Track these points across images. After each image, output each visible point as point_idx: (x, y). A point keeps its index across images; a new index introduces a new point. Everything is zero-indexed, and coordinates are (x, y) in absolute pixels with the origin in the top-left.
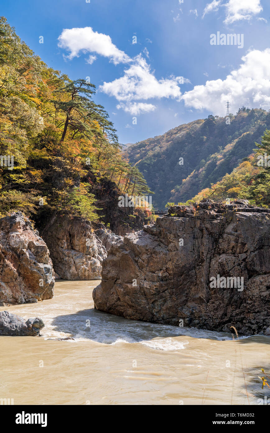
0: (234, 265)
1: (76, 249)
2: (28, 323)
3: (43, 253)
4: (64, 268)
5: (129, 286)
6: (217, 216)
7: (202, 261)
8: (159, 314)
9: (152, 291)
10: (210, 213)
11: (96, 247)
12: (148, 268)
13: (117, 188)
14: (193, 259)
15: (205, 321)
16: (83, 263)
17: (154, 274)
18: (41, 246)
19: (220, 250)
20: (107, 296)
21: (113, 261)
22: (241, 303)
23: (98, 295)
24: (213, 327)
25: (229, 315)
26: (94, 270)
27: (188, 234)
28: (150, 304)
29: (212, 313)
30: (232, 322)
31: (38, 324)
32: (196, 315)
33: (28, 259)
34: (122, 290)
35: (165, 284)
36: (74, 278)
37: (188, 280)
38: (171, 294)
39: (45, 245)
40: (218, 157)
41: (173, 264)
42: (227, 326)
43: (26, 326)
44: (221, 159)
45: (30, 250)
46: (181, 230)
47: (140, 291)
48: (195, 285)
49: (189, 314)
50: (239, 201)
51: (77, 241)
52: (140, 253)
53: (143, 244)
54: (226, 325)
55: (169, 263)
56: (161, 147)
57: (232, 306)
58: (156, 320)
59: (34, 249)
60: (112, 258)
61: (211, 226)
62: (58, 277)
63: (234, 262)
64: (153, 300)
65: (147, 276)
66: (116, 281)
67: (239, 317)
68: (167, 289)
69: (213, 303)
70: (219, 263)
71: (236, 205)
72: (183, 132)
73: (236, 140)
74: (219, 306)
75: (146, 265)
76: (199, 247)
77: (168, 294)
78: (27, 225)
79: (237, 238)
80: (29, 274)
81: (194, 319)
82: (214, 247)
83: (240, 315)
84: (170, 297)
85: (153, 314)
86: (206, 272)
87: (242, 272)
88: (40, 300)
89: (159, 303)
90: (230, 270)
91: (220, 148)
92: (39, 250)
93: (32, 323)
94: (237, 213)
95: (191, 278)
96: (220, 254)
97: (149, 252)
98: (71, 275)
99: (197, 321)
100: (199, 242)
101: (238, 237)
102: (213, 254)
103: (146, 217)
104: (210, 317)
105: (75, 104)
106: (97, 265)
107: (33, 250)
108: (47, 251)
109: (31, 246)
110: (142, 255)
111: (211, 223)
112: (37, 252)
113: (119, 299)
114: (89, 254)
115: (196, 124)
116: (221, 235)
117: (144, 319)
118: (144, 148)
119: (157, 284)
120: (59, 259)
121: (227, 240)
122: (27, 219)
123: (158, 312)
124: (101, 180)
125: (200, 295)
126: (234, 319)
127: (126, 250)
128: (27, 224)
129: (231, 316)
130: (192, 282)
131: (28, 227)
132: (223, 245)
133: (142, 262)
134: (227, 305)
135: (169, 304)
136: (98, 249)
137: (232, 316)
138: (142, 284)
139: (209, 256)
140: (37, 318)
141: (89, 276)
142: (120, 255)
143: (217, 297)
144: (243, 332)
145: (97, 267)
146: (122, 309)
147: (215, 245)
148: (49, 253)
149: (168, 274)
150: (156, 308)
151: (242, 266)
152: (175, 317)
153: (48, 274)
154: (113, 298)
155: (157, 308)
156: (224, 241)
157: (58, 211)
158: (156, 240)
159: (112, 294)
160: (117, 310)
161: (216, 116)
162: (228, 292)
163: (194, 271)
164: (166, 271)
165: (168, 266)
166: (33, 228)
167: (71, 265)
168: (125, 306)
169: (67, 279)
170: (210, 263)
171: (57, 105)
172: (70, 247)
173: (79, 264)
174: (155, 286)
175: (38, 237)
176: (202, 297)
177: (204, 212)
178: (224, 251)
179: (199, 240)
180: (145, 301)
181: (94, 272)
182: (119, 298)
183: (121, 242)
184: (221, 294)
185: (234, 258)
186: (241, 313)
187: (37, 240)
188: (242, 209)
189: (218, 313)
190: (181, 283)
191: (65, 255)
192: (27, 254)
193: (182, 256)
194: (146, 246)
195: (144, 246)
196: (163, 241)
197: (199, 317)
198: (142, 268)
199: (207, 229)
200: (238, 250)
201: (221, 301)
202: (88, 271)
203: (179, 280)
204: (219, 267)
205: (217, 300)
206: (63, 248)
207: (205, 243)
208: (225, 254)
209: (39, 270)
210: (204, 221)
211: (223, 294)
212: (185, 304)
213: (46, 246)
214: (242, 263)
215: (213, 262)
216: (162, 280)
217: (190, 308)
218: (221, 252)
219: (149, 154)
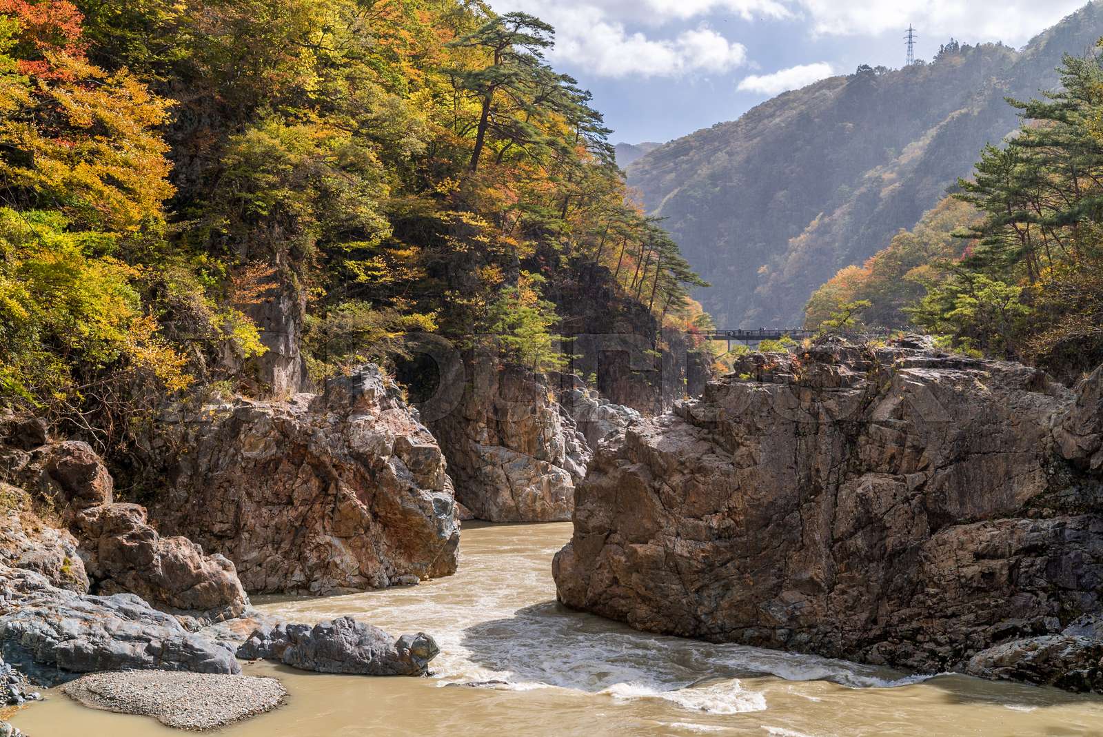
0: (893, 502)
1: (511, 444)
2: (400, 644)
3: (430, 465)
4: (481, 493)
5: (639, 550)
6: (853, 379)
7: (818, 491)
8: (714, 618)
9: (695, 563)
10: (836, 373)
11: (560, 439)
12: (685, 506)
13: (615, 282)
14: (792, 486)
15: (825, 636)
16: (529, 480)
17: (700, 523)
18: (426, 449)
19: (861, 465)
20: (588, 573)
21: (600, 488)
22: (913, 593)
23: (565, 569)
24: (845, 651)
25: (882, 623)
26: (555, 497)
27: (783, 424)
28: (692, 595)
29: (841, 616)
30: (890, 639)
31: (424, 647)
32: (801, 622)
33: (393, 479)
34: (623, 559)
35: (726, 547)
36: (506, 517)
37: (783, 537)
38: (742, 570)
39: (434, 445)
40: (883, 176)
41: (746, 497)
42: (878, 648)
43: (396, 652)
44: (892, 182)
45: (400, 457)
46: (763, 414)
47: (667, 563)
48: (801, 548)
49: (785, 619)
50: (910, 339)
51: (513, 425)
52: (665, 471)
53: (672, 449)
54: (876, 645)
55: (736, 495)
56: (730, 154)
57: (890, 599)
58: (706, 634)
59: (409, 454)
60: (598, 481)
61: (839, 404)
62: (468, 514)
63: (895, 495)
64: (698, 585)
65: (684, 526)
66: (607, 537)
67: (906, 626)
68: (732, 559)
69: (843, 592)
70: (858, 496)
71: (902, 350)
72: (791, 113)
73: (933, 132)
74: (857, 599)
75: (679, 500)
76: (809, 456)
77: (734, 571)
78: (390, 397)
79: (903, 435)
80: (399, 516)
81: (798, 631)
82: (847, 457)
83: (910, 623)
84: (739, 579)
85: (697, 618)
86: (826, 516)
87: (913, 518)
88: (426, 580)
89: (713, 593)
90: (885, 514)
91: (891, 152)
92: (421, 458)
93: (410, 646)
94: (903, 373)
95: (789, 532)
96: (860, 474)
97: (686, 467)
98: (501, 510)
99: (804, 637)
100: (810, 444)
101: (905, 432)
102: (845, 474)
103: (692, 346)
104: (837, 628)
105: (504, 75)
106: (565, 484)
107: (405, 457)
108: (439, 460)
109: (400, 447)
110: (671, 476)
111: (840, 397)
112: (417, 463)
113: (615, 581)
114: (544, 456)
115: (825, 91)
116: (862, 426)
117: (677, 631)
118: (685, 158)
119: (708, 546)
120: (469, 470)
121: (878, 438)
122: (391, 380)
123: (712, 613)
124: (573, 262)
125: (811, 573)
126: (896, 632)
127: (633, 463)
128: (391, 392)
129: (888, 625)
130: (793, 542)
131: (393, 402)
132: (868, 452)
133: (671, 493)
134: (879, 598)
135: (737, 594)
136: (567, 442)
137: (891, 626)
138: (671, 546)
139: (833, 479)
140: (420, 634)
141: (544, 511)
142: (618, 475)
143: (852, 579)
144: (916, 664)
145: (563, 488)
146: (623, 606)
147: (848, 451)
148: (446, 464)
149: (732, 522)
150: (706, 603)
151: (914, 502)
152: (750, 626)
153: (443, 517)
154: (600, 576)
155: (708, 604)
156: (870, 441)
157: (465, 349)
158: (704, 439)
159: (600, 567)
160: (611, 607)
161: (878, 68)
162: (881, 566)
163: (796, 514)
164: (729, 516)
165: (732, 504)
166: (404, 404)
167: (499, 486)
168: (629, 597)
169: (489, 522)
170: (836, 496)
171: (457, 79)
172: (496, 440)
173: (520, 482)
174: (703, 551)
175: (419, 426)
176: (818, 577)
177: (822, 369)
178: (869, 465)
179: (810, 438)
180: (679, 587)
181: (557, 501)
182: (615, 578)
183: (618, 441)
184: (863, 572)
185: (894, 482)
186: (911, 618)
187: (416, 433)
188: (915, 362)
189: (856, 618)
190: (764, 544)
191: (484, 460)
192: (393, 468)
193: (767, 478)
194: (681, 453)
195: (674, 453)
196: (722, 440)
197: (810, 627)
198: (672, 507)
199: (828, 411)
200: (905, 465)
201: (863, 589)
202: (543, 499)
203: (759, 536)
204: (856, 507)
205: (854, 586)
206: (478, 442)
207: (824, 447)
208: (873, 474)
209: (423, 505)
210: (822, 391)
211: (867, 571)
212: (776, 595)
213: (437, 447)
214: (914, 495)
215: (844, 493)
216: (719, 538)
217: (788, 604)
218: (864, 468)
219: (699, 172)
